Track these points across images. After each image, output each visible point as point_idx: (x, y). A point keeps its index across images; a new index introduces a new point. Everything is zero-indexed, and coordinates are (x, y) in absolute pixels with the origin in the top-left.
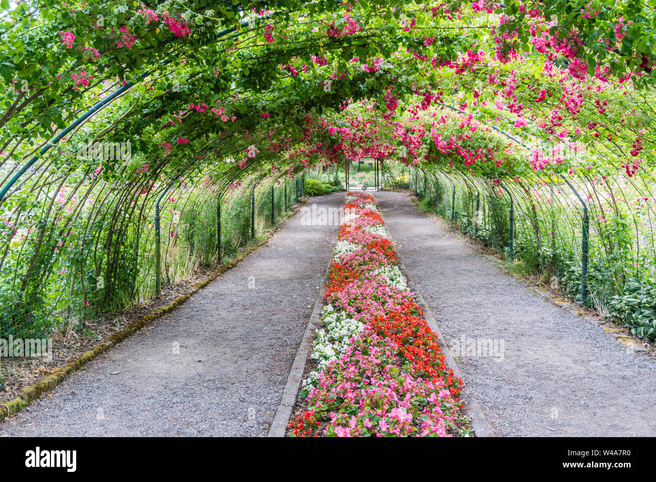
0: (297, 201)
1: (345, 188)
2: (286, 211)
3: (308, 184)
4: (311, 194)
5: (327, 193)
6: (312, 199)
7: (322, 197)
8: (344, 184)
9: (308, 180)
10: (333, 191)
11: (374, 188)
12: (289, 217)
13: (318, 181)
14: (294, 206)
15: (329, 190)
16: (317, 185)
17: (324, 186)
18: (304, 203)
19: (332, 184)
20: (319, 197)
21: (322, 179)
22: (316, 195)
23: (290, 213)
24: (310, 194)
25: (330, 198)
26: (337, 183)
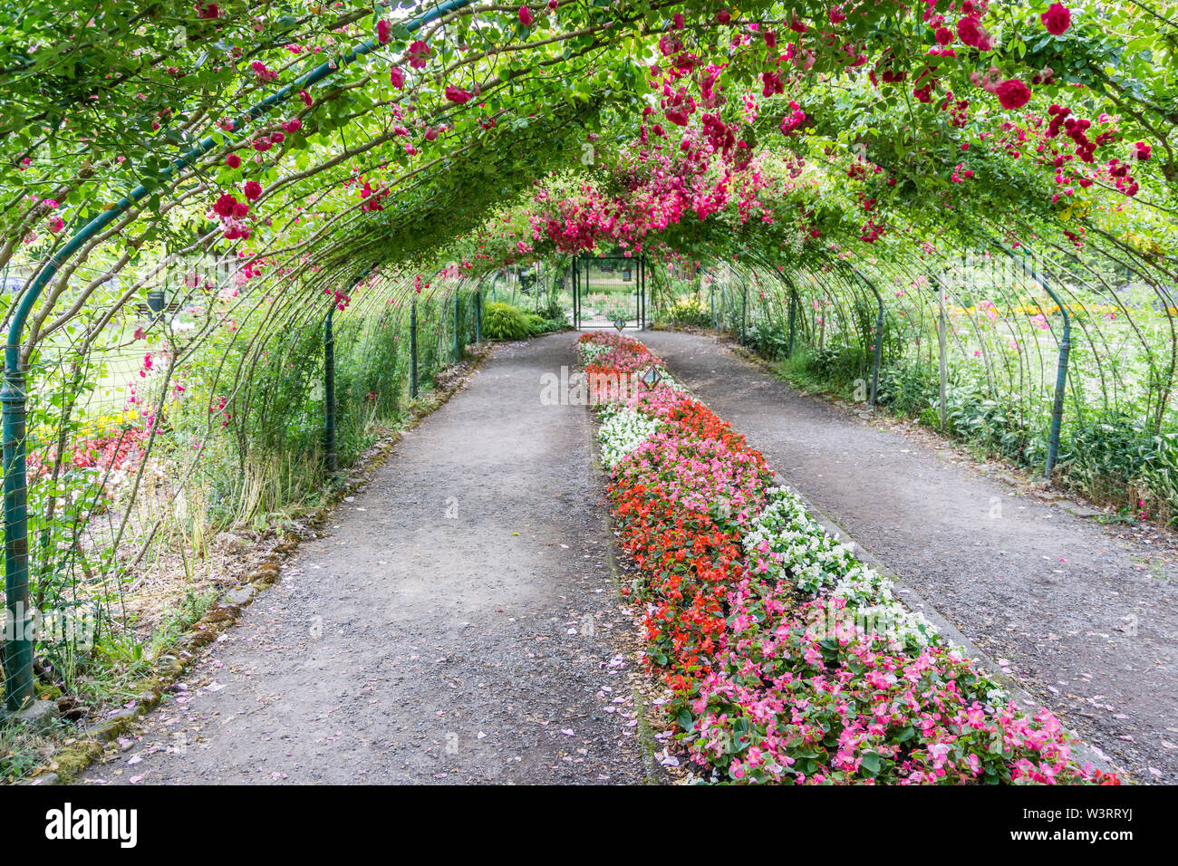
0: (461, 356)
1: (571, 323)
2: (415, 394)
3: (491, 315)
4: (497, 336)
5: (534, 335)
6: (499, 350)
7: (523, 344)
8: (569, 314)
9: (491, 303)
10: (547, 330)
11: (635, 323)
12: (422, 416)
13: (513, 308)
14: (449, 373)
15: (539, 327)
16: (512, 315)
17: (526, 319)
18: (478, 361)
19: (543, 315)
20: (516, 344)
21: (522, 305)
22: (509, 338)
23: (430, 398)
24: (495, 337)
25: (540, 346)
26: (554, 312)
